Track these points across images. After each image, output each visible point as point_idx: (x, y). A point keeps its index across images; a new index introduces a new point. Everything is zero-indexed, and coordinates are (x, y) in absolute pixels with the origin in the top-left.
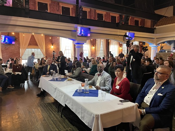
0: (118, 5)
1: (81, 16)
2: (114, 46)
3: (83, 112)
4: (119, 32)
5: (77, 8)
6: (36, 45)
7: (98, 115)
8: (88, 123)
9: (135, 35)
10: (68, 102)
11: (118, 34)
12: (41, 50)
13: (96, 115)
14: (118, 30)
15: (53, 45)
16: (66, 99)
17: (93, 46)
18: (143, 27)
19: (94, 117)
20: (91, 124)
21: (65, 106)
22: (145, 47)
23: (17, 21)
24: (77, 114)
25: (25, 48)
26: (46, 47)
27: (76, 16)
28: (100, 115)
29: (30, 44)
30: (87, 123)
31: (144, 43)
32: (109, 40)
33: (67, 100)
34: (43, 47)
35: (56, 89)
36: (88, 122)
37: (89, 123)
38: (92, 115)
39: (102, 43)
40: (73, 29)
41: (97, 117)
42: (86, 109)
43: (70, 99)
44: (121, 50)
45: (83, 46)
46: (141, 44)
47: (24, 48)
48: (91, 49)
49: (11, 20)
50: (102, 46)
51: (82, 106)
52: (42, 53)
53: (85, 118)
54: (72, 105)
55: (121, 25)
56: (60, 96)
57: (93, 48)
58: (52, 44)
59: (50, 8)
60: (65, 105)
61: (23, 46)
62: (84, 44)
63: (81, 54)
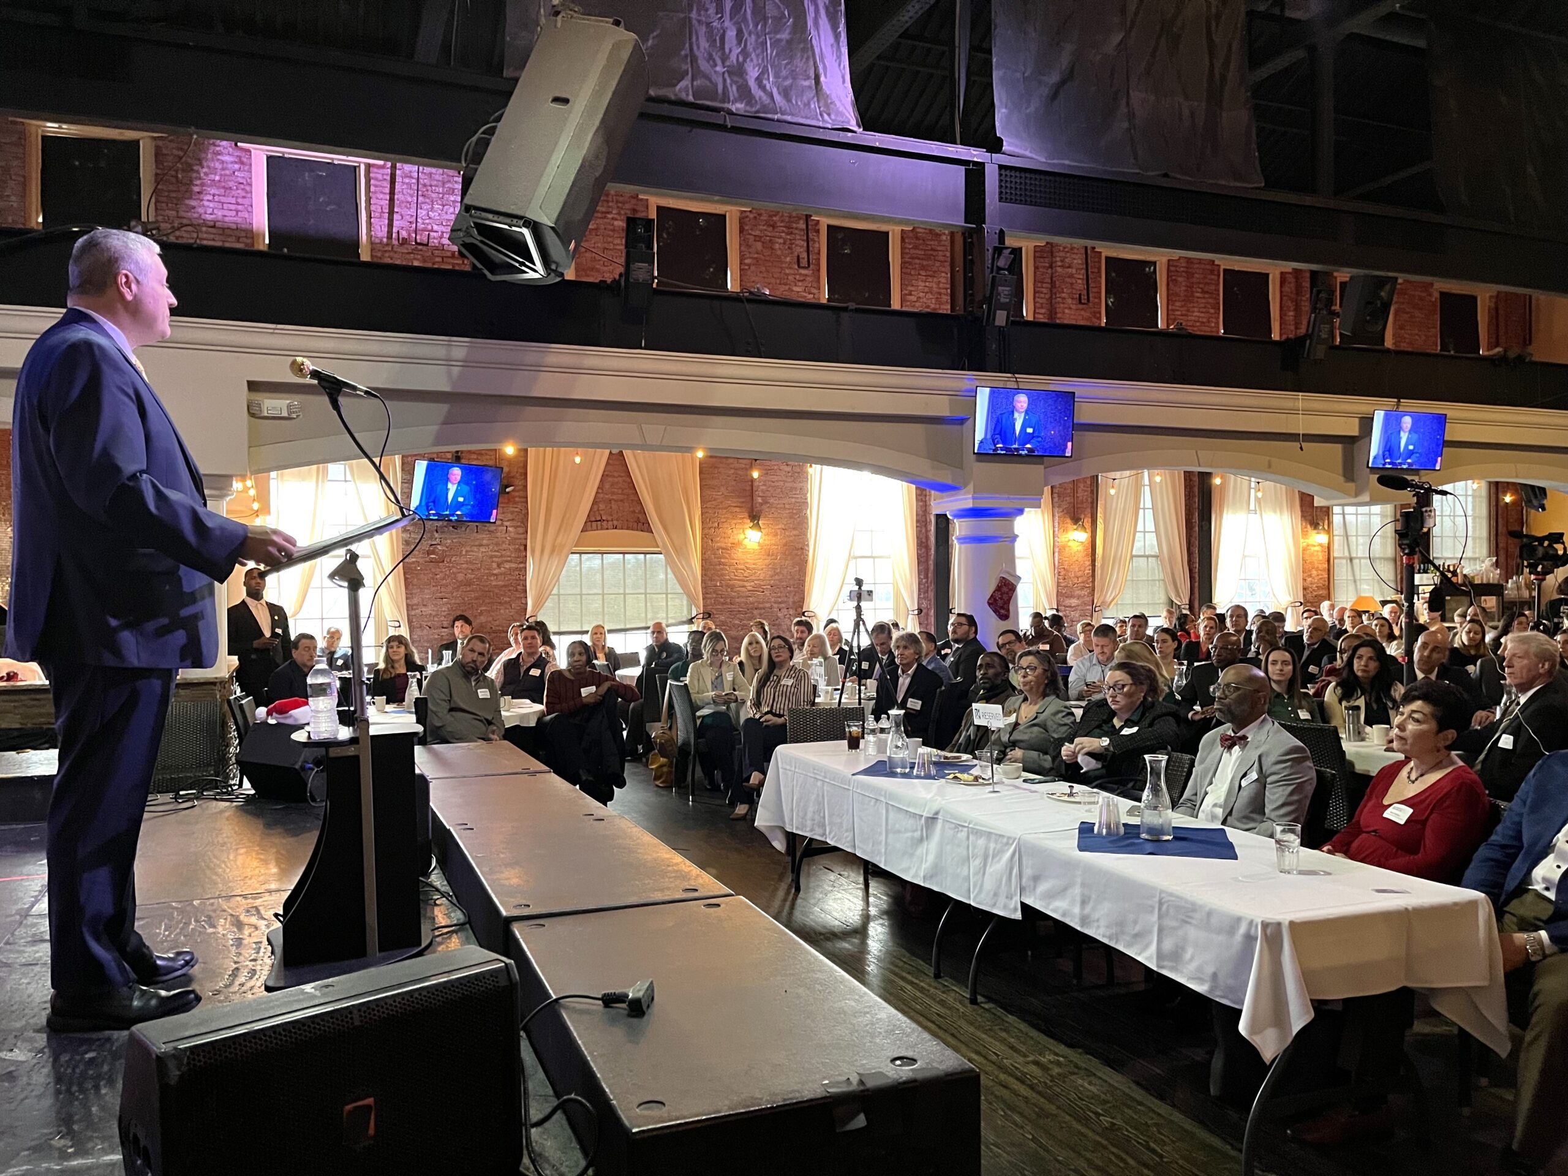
0: (1292, 198)
1: (1003, 307)
2: (1254, 518)
3: (1169, 923)
4: (1307, 412)
5: (968, 248)
6: (641, 523)
7: (1279, 924)
8: (1215, 976)
9: (1453, 433)
10: (1043, 887)
11: (1301, 425)
12: (669, 561)
13: (1265, 925)
14: (1301, 400)
15: (757, 526)
16: (1028, 872)
17: (1076, 520)
18: (1520, 359)
19: (1250, 939)
20: (1230, 982)
21: (1018, 916)
22: (1541, 540)
23: (576, 370)
24: (1129, 945)
25: (558, 551)
26: (704, 536)
27: (960, 310)
28: (1287, 923)
29: (594, 521)
30: (1201, 980)
31: (1535, 496)
32: (1209, 474)
33: (1036, 879)
34: (685, 543)
35: (932, 820)
36: (1210, 970)
37: (1220, 976)
38: (1242, 929)
39: (1147, 500)
40: (941, 407)
41: (1272, 933)
42: (1193, 904)
43: (1069, 865)
44: (1322, 557)
45: (1012, 528)
46: (1508, 499)
47: (552, 551)
48: (1058, 550)
49: (537, 368)
50: (1146, 521)
51: (1161, 892)
52: (674, 586)
53: (1187, 956)
54: (1084, 903)
55: (1320, 352)
56: (976, 863)
57: (1076, 538)
58: (754, 517)
59: (744, 243)
60: (1025, 907)
61: (552, 530)
62: (1020, 511)
63: (999, 589)
